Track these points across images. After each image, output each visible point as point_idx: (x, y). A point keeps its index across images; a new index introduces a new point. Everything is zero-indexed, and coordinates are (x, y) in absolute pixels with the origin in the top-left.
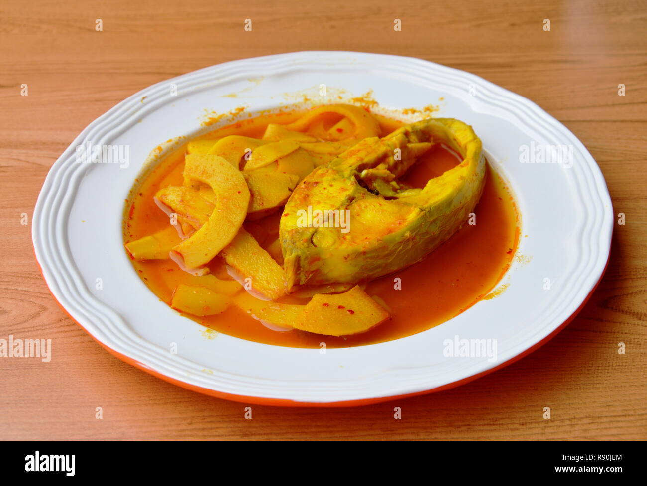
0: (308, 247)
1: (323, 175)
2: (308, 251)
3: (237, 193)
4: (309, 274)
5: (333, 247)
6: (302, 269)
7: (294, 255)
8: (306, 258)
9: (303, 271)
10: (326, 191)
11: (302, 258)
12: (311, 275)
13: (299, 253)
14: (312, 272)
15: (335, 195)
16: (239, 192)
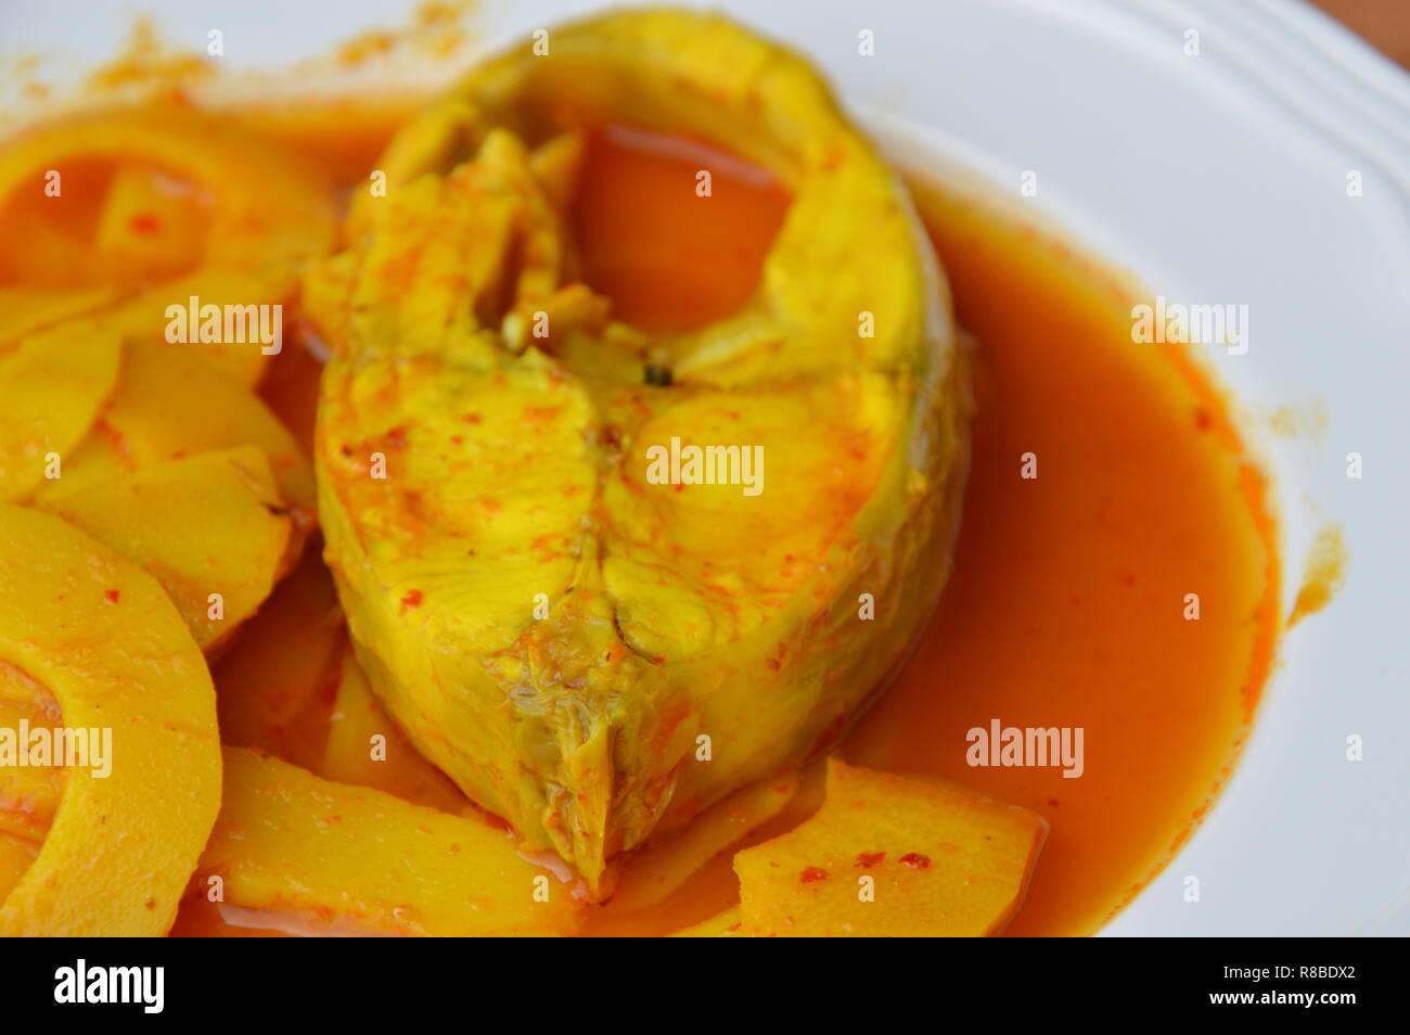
0: (640, 676)
1: (387, 396)
2: (648, 691)
3: (109, 602)
4: (661, 789)
5: (721, 639)
6: (631, 780)
7: (598, 732)
8: (646, 723)
9: (635, 787)
10: (471, 451)
11: (631, 733)
12: (669, 794)
13: (619, 712)
14: (670, 776)
15: (527, 446)
16: (114, 595)
